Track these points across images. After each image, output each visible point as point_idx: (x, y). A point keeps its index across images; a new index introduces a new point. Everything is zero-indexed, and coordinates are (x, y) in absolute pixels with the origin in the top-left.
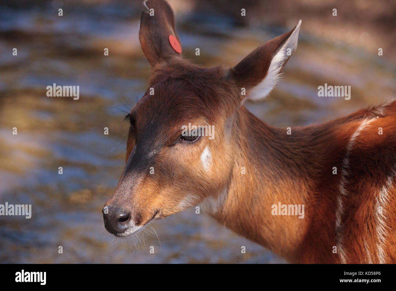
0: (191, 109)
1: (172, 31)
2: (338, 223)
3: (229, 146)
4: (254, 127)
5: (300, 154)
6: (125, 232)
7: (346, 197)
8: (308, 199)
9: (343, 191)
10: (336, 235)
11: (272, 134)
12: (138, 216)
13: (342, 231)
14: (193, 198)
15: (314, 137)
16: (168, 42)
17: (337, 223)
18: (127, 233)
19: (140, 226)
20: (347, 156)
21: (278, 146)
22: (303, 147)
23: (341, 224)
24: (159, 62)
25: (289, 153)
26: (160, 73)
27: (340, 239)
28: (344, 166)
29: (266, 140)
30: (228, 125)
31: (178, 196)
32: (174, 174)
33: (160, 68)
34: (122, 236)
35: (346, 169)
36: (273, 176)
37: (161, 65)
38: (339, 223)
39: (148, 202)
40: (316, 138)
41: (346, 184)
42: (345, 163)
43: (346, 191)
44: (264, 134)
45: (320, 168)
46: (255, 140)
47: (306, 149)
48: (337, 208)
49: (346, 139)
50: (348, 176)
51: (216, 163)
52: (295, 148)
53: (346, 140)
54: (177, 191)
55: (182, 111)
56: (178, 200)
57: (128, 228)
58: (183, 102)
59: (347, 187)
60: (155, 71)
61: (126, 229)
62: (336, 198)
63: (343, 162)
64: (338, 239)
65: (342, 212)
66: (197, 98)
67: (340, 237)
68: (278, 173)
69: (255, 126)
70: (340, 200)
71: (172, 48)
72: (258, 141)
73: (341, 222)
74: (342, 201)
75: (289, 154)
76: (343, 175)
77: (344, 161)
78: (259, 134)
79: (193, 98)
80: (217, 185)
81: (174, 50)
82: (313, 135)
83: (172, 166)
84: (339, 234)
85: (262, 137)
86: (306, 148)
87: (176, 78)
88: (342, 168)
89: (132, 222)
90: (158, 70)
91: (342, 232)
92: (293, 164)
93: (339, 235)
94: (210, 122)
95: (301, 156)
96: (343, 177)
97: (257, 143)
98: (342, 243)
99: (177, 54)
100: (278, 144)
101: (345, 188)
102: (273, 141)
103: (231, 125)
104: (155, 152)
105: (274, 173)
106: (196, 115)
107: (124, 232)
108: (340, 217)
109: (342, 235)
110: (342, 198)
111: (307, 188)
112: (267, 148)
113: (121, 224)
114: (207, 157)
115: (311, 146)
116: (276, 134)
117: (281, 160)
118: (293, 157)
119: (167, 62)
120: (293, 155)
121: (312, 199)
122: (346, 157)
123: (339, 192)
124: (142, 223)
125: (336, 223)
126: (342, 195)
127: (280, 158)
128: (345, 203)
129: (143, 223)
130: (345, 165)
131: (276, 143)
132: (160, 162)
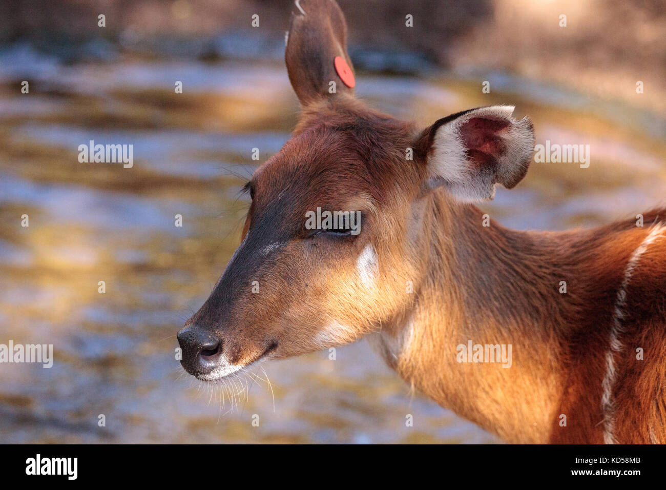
0: (346, 180)
1: (341, 50)
2: (606, 398)
3: (414, 249)
4: (472, 224)
5: (549, 277)
6: (212, 374)
7: (621, 354)
8: (560, 354)
9: (616, 345)
10: (602, 417)
11: (504, 239)
12: (234, 348)
13: (613, 411)
14: (342, 330)
15: (575, 250)
16: (333, 69)
17: (604, 397)
18: (214, 375)
19: (237, 366)
20: (624, 286)
21: (512, 260)
22: (555, 265)
23: (611, 400)
24: (316, 100)
25: (529, 273)
26: (315, 117)
27: (610, 425)
28: (619, 303)
29: (492, 248)
30: (416, 215)
31: (312, 323)
32: (307, 285)
33: (315, 110)
34: (205, 380)
35: (621, 307)
36: (497, 308)
37: (318, 105)
38: (608, 397)
39: (256, 327)
40: (577, 252)
41: (620, 332)
42: (620, 299)
43: (621, 344)
44: (491, 238)
45: (581, 305)
46: (471, 246)
47: (560, 269)
48: (606, 372)
49: (624, 259)
50: (624, 319)
51: (386, 274)
52: (540, 267)
53: (624, 261)
54: (311, 314)
55: (331, 182)
56: (312, 330)
57: (217, 367)
58: (335, 168)
59: (622, 337)
60: (308, 114)
61: (212, 369)
62: (604, 356)
63: (616, 296)
64: (606, 425)
65: (613, 380)
66: (359, 162)
67: (609, 421)
68: (507, 306)
69: (474, 222)
70: (611, 358)
71: (340, 78)
72: (476, 248)
73: (612, 396)
74: (614, 362)
75: (529, 275)
76: (615, 317)
77: (619, 295)
78: (480, 236)
79: (354, 163)
80: (386, 312)
81: (343, 82)
82: (573, 246)
83: (304, 272)
84: (607, 417)
85: (486, 241)
86: (559, 267)
87: (334, 128)
88: (615, 307)
89: (224, 358)
90: (313, 113)
91: (613, 413)
92: (534, 293)
93: (607, 419)
94: (380, 204)
95: (549, 281)
96: (616, 322)
97: (473, 251)
98: (612, 433)
99: (347, 89)
100: (512, 257)
101: (618, 339)
102: (504, 251)
103: (422, 215)
104: (277, 246)
105: (500, 304)
106: (354, 190)
107: (209, 373)
108: (610, 388)
109: (613, 419)
110: (614, 356)
111: (558, 336)
112: (492, 261)
113: (204, 358)
114: (369, 262)
115: (567, 264)
116: (511, 239)
117: (514, 284)
118: (534, 282)
119: (329, 101)
120: (536, 278)
121: (565, 353)
122: (623, 288)
123: (609, 345)
124: (242, 361)
125: (602, 397)
126: (614, 352)
127: (512, 281)
128: (619, 365)
129: (244, 361)
130: (620, 301)
131: (509, 254)
132: (284, 263)
